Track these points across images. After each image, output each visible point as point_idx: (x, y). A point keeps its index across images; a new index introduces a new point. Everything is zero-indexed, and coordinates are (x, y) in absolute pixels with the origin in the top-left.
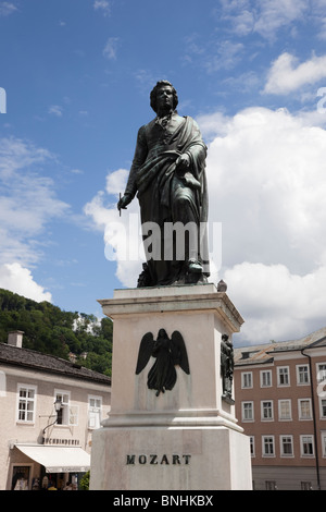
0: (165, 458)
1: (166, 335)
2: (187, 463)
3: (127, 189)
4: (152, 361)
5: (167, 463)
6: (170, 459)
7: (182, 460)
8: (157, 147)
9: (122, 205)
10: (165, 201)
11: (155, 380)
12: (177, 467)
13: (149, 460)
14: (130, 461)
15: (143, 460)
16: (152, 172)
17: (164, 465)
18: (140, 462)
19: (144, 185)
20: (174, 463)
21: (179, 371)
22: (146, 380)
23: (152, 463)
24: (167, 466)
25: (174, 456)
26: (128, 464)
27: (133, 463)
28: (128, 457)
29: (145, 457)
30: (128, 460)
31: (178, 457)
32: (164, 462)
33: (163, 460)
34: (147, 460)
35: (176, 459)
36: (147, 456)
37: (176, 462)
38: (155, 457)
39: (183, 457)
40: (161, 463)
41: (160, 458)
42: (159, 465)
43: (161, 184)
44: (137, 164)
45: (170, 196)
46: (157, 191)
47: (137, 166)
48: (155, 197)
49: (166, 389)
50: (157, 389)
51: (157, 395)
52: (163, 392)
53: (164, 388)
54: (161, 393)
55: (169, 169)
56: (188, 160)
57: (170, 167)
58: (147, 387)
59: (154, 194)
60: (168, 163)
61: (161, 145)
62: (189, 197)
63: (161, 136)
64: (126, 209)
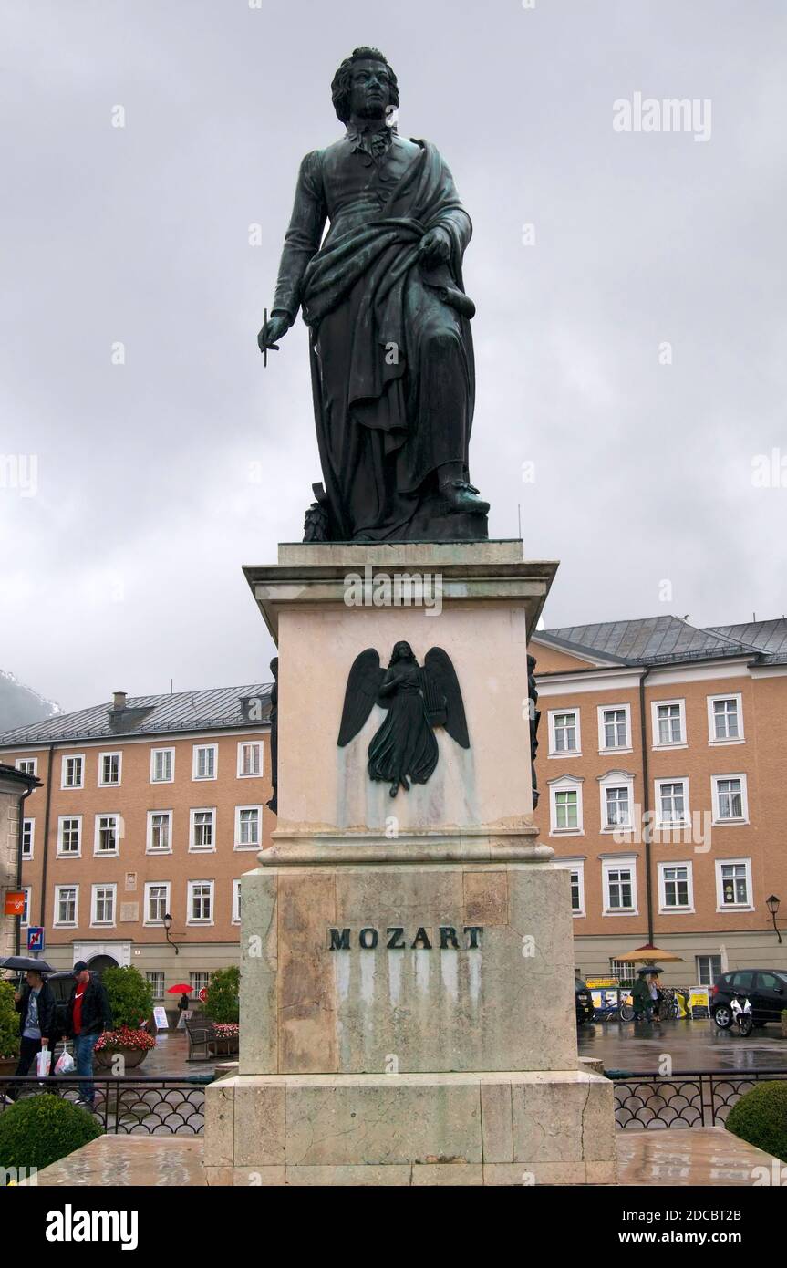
0: (422, 933)
1: (410, 658)
2: (474, 945)
3: (278, 302)
4: (377, 716)
5: (428, 946)
6: (434, 938)
7: (463, 939)
8: (360, 205)
9: (268, 340)
10: (389, 335)
11: (387, 760)
12: (449, 958)
13: (384, 940)
14: (340, 941)
15: (369, 940)
16: (354, 265)
17: (422, 954)
18: (363, 944)
19: (333, 294)
20: (443, 945)
21: (444, 740)
23: (391, 945)
24: (427, 951)
25: (443, 931)
26: (332, 949)
27: (347, 947)
28: (334, 932)
29: (375, 934)
30: (333, 939)
31: (453, 931)
32: (421, 944)
33: (417, 939)
34: (380, 938)
35: (448, 938)
36: (379, 931)
37: (449, 943)
38: (399, 932)
39: (466, 930)
40: (414, 947)
41: (410, 935)
42: (408, 949)
43: (379, 296)
44: (300, 242)
45: (403, 327)
46: (369, 311)
47: (300, 247)
48: (362, 325)
49: (412, 781)
50: (392, 780)
51: (393, 795)
52: (407, 788)
53: (408, 779)
54: (401, 791)
55: (396, 261)
56: (448, 243)
57: (399, 258)
58: (368, 777)
59: (359, 318)
60: (393, 249)
61: (371, 201)
62: (456, 333)
63: (371, 180)
64: (277, 348)
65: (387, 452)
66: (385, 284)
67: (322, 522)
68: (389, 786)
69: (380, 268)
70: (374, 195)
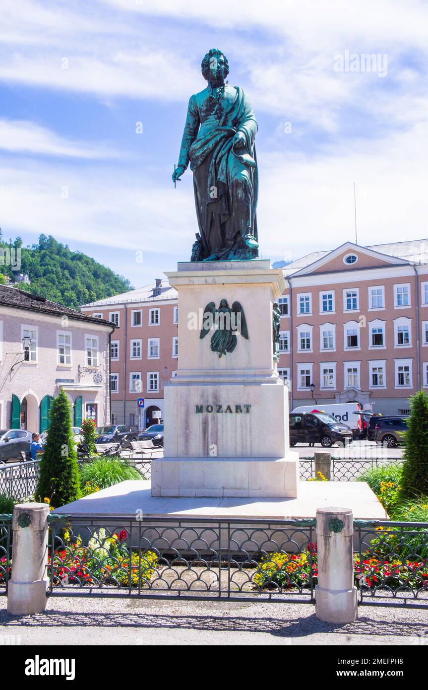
0: (229, 408)
1: (227, 306)
2: (248, 411)
3: (180, 160)
5: (231, 412)
6: (233, 409)
7: (244, 409)
9: (176, 177)
10: (222, 177)
11: (217, 345)
12: (239, 415)
14: (199, 410)
15: (210, 409)
16: (208, 148)
17: (229, 414)
18: (207, 411)
20: (237, 412)
22: (210, 343)
23: (218, 412)
24: (231, 414)
25: (236, 406)
26: (197, 412)
27: (202, 412)
28: (197, 406)
29: (212, 407)
30: (197, 410)
31: (240, 407)
32: (228, 411)
33: (227, 409)
34: (214, 409)
35: (238, 408)
36: (214, 407)
37: (239, 410)
38: (221, 407)
39: (245, 407)
40: (226, 412)
41: (224, 408)
42: (224, 413)
43: (218, 160)
44: (190, 135)
45: (227, 173)
46: (214, 166)
47: (189, 137)
48: (211, 172)
49: (227, 351)
50: (220, 351)
51: (220, 357)
52: (225, 354)
53: (226, 350)
54: (223, 355)
55: (224, 146)
56: (245, 138)
57: (226, 143)
58: (211, 350)
59: (210, 169)
60: (223, 139)
61: (216, 119)
62: (246, 177)
63: (215, 110)
64: (180, 180)
65: (222, 223)
66: (220, 155)
67: (199, 249)
68: (219, 353)
69: (218, 148)
70: (216, 116)
